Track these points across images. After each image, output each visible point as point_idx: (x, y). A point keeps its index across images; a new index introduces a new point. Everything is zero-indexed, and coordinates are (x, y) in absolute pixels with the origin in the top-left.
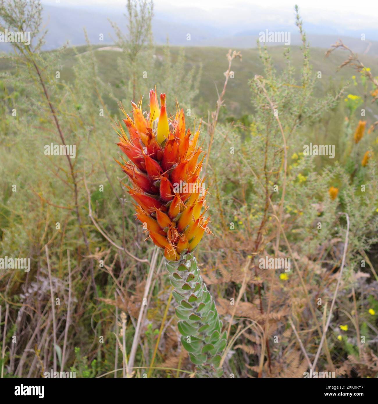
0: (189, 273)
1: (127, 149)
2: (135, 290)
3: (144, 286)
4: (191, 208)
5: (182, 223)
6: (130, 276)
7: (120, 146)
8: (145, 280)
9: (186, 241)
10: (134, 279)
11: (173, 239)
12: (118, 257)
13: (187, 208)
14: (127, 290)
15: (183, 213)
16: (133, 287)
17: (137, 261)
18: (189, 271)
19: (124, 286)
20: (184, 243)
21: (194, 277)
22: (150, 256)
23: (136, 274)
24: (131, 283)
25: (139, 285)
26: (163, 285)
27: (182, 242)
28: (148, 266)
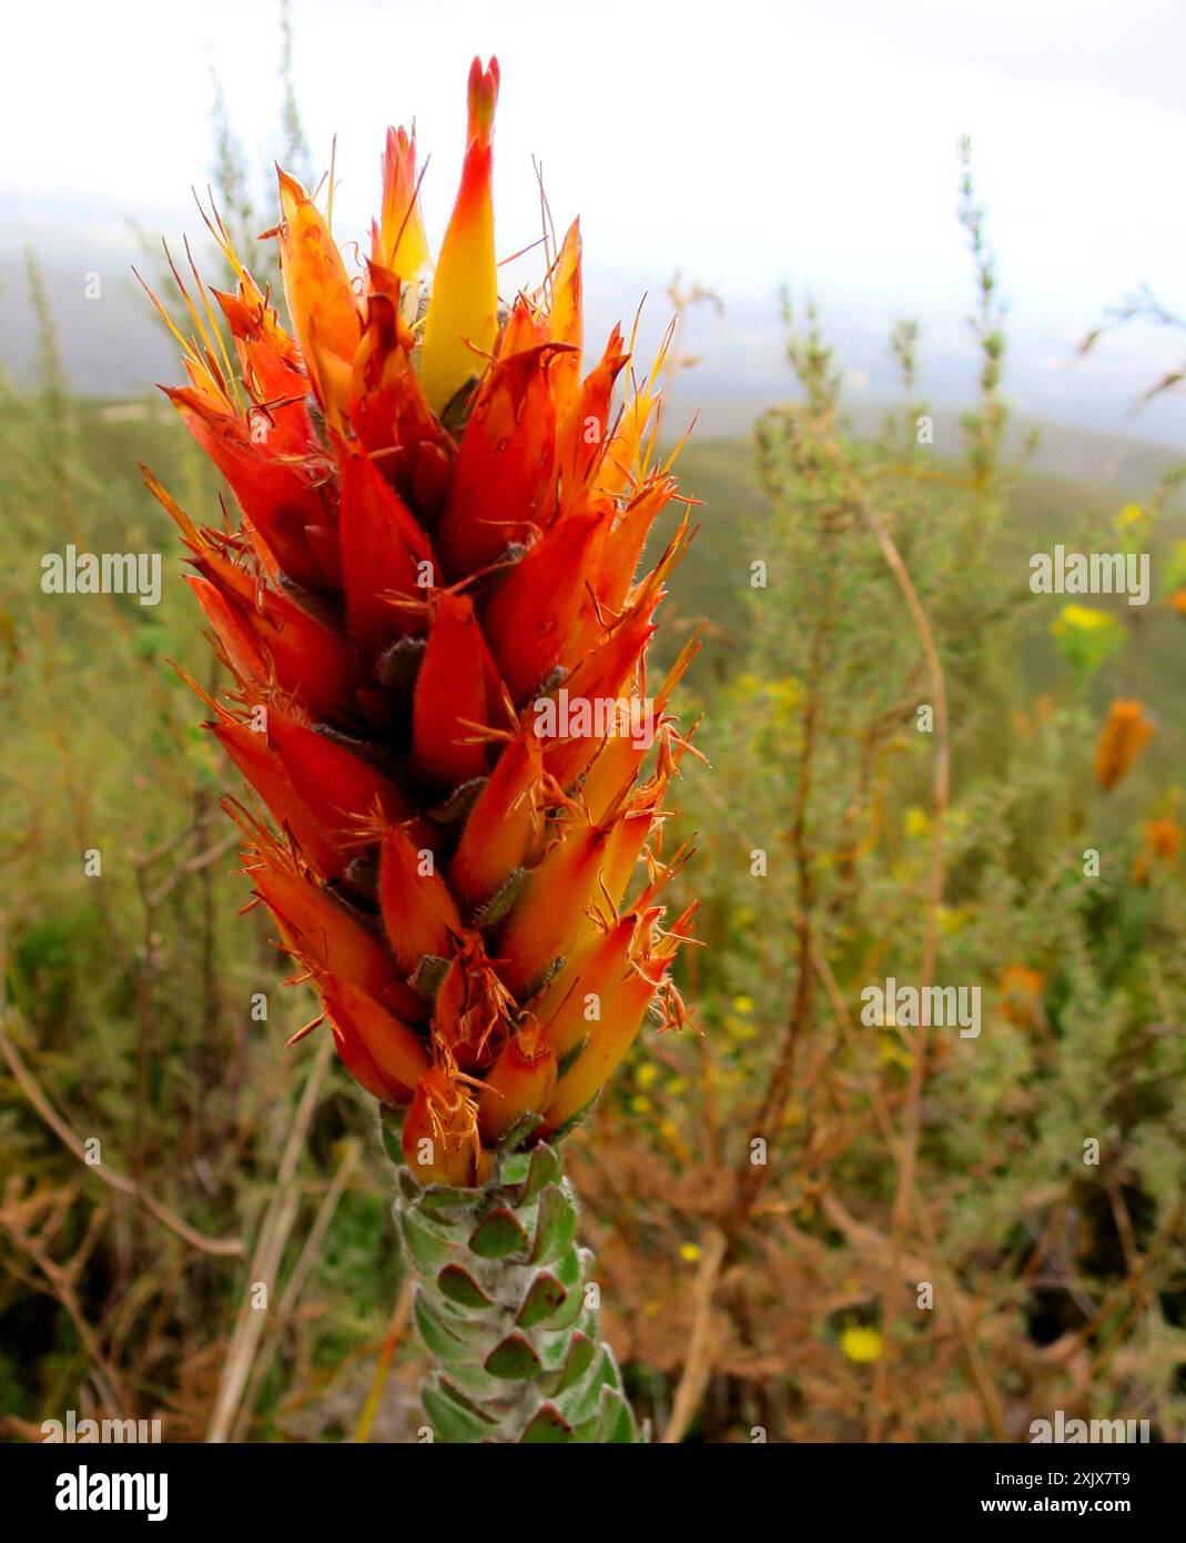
0: (536, 1271)
1: (229, 432)
2: (173, 1384)
3: (216, 1366)
4: (596, 839)
5: (530, 933)
6: (159, 1319)
7: (185, 411)
8: (221, 1342)
9: (543, 1057)
10: (174, 1331)
11: (465, 1039)
12: (107, 1226)
13: (568, 842)
14: (137, 1383)
15: (541, 871)
16: (165, 1373)
17: (189, 1247)
18: (533, 1260)
19: (125, 1362)
20: (530, 1066)
21: (562, 1298)
22: (247, 1228)
23: (183, 1312)
24: (157, 1349)
25: (195, 1360)
26: (303, 1368)
27: (521, 1063)
28: (238, 1277)
